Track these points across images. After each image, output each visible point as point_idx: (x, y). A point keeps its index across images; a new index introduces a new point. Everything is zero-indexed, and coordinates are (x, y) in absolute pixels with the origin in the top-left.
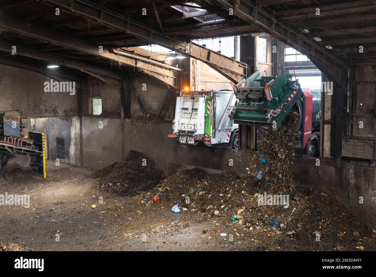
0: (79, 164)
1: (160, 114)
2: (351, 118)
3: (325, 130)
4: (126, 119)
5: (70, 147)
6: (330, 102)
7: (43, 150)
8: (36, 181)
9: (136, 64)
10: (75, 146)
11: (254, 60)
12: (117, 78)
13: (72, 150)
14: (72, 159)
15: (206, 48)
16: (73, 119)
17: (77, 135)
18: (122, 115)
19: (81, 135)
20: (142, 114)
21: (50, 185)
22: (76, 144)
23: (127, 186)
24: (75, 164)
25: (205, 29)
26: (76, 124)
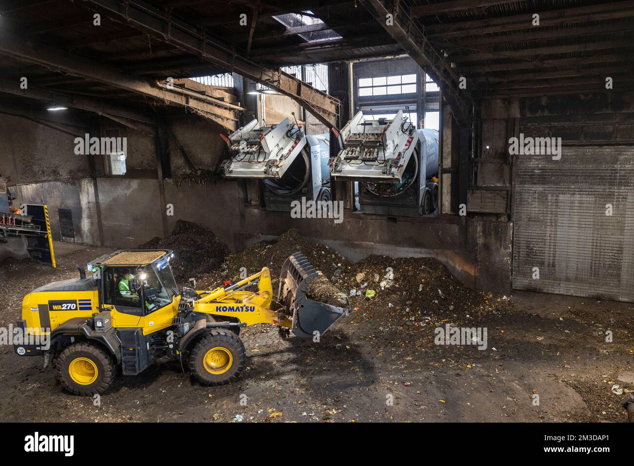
0: (99, 243)
1: (216, 170)
2: (475, 164)
3: (444, 181)
4: (166, 179)
5: (82, 221)
6: (450, 146)
7: (48, 229)
8: (43, 273)
9: (187, 102)
10: (89, 219)
11: (348, 95)
12: (150, 123)
13: (85, 224)
14: (87, 237)
15: (296, 79)
16: (83, 182)
17: (91, 204)
18: (160, 173)
19: (97, 204)
20: (188, 171)
21: (66, 277)
22: (90, 217)
23: (183, 268)
24: (91, 244)
25: (312, 51)
26: (88, 189)
